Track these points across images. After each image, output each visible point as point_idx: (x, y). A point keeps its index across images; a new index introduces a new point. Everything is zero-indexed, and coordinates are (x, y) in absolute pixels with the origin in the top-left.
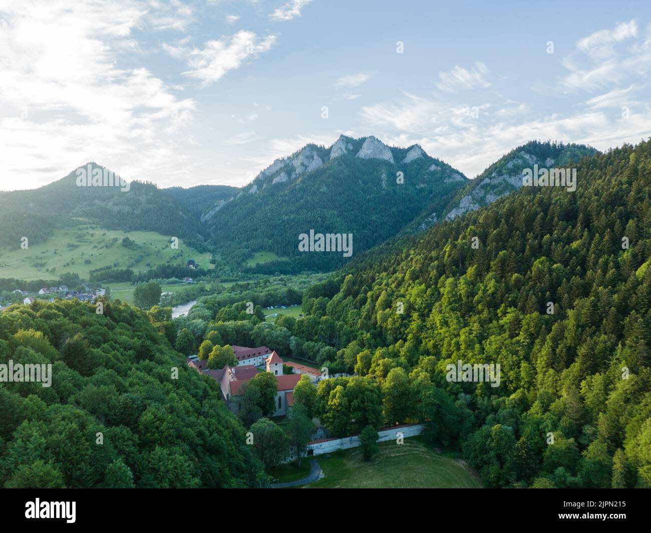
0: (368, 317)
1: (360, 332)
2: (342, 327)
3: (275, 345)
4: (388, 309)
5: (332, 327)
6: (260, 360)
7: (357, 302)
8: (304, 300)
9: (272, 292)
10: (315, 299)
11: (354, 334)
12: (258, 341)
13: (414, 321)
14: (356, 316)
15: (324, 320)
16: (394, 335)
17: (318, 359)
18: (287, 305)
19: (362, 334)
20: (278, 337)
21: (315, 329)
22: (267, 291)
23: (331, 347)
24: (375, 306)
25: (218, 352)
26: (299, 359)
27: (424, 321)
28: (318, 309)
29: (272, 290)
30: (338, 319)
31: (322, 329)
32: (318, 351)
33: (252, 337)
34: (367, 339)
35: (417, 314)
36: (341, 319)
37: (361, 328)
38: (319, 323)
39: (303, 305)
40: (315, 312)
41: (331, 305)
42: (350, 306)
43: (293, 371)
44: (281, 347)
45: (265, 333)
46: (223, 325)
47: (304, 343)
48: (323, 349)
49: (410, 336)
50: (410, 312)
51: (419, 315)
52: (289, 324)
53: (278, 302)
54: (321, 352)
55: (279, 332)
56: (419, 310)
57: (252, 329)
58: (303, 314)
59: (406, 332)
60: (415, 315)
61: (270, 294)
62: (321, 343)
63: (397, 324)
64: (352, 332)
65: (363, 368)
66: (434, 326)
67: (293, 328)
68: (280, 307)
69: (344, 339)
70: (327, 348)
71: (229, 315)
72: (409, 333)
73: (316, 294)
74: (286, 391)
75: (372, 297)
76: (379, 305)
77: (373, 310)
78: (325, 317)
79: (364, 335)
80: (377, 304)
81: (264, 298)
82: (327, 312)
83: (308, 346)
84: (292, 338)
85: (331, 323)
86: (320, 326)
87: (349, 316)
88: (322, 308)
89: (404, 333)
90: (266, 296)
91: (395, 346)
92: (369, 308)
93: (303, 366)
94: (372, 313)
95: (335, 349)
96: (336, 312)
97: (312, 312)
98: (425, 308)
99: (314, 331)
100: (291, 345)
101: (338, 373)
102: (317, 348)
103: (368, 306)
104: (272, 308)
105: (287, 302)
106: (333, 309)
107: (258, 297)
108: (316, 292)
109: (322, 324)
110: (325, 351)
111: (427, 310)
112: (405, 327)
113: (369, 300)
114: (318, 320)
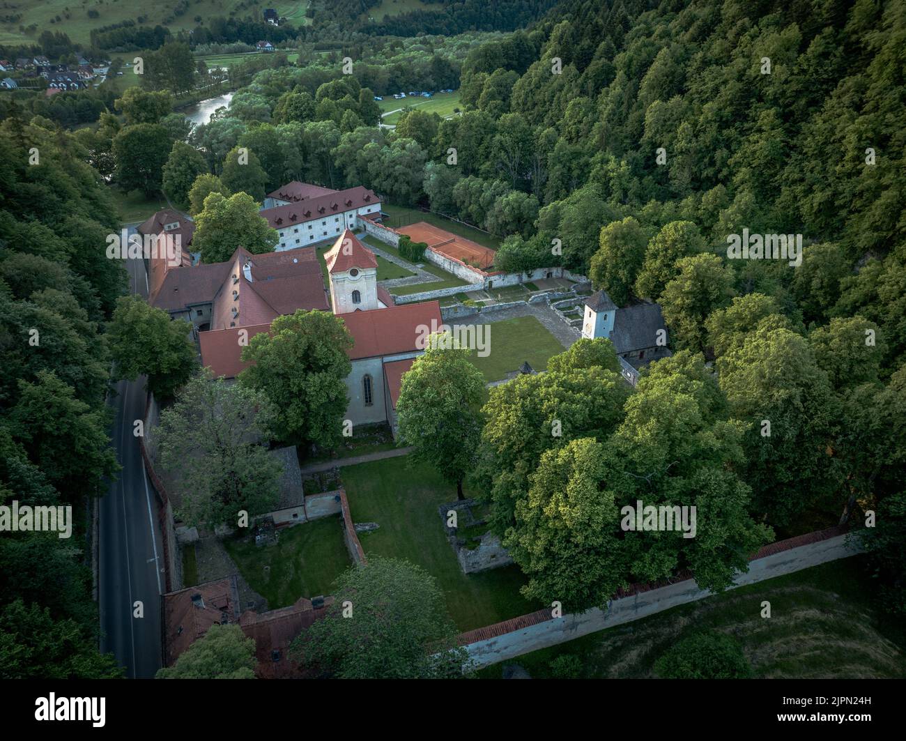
0: (618, 119)
1: (599, 156)
2: (551, 142)
3: (390, 181)
4: (677, 98)
5: (525, 142)
6: (352, 221)
7: (587, 77)
8: (464, 79)
9: (404, 63)
10: (486, 74)
11: (582, 161)
12: (351, 172)
13: (760, 131)
14: (586, 114)
15: (508, 123)
16: (695, 169)
17: (489, 222)
18: (433, 90)
19: (605, 161)
20: (394, 162)
21: (485, 143)
22: (393, 62)
23: (524, 195)
24: (637, 88)
25: (215, 211)
26: (444, 217)
27: (792, 133)
28: (492, 96)
29: (404, 59)
30: (539, 120)
31: (502, 147)
32: (491, 202)
33: (337, 163)
34: (620, 177)
35: (772, 111)
36: (546, 121)
37: (603, 145)
38: (494, 130)
39: (461, 88)
40: (485, 104)
41: (522, 87)
42: (570, 90)
43: (427, 254)
44: (404, 189)
45: (364, 154)
46: (270, 132)
47: (458, 180)
48: (504, 199)
49: (743, 173)
50: (748, 106)
51: (777, 115)
52: (426, 132)
53: (414, 84)
54: (497, 207)
55: (396, 152)
56: (775, 102)
57: (335, 143)
58: (461, 108)
59: (731, 161)
60: (766, 116)
61: (399, 68)
62: (497, 182)
63: (706, 139)
64: (577, 155)
65: (616, 266)
66: (829, 149)
67: (434, 140)
68: (418, 94)
69: (555, 172)
70: (513, 196)
71: (296, 108)
72: (738, 164)
73: (490, 66)
74: (387, 359)
75: (628, 65)
76: (652, 87)
77: (632, 99)
78: (511, 115)
79: (612, 165)
80: (645, 83)
81: (388, 76)
82: (513, 103)
83: (467, 188)
84: (430, 165)
85: (524, 130)
86: (498, 137)
87: (567, 113)
88: (503, 93)
89: (724, 164)
90: (391, 72)
91: (699, 202)
92: (620, 96)
93: (452, 236)
94: (629, 107)
95: (533, 200)
96: (535, 104)
97: (479, 102)
98: (798, 94)
99: (481, 150)
100: (426, 184)
101: (541, 267)
102: (487, 194)
103: (618, 90)
104: (403, 95)
105: (433, 84)
106: (527, 95)
107: (376, 72)
108: (488, 60)
109: (502, 133)
110: (508, 204)
111: (803, 102)
112: (728, 147)
113: (620, 74)
114: (492, 121)
